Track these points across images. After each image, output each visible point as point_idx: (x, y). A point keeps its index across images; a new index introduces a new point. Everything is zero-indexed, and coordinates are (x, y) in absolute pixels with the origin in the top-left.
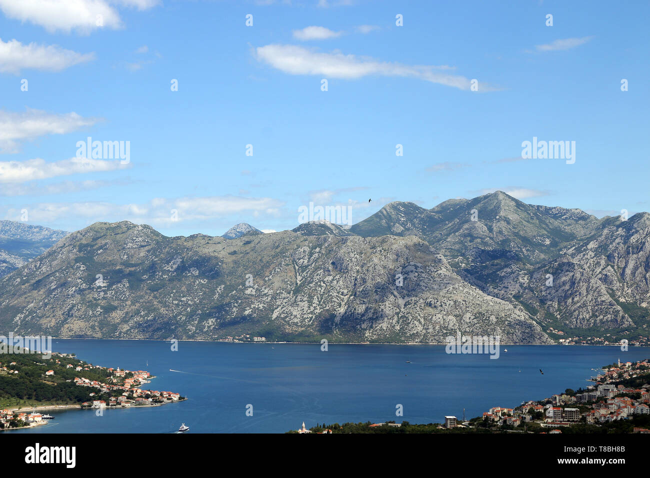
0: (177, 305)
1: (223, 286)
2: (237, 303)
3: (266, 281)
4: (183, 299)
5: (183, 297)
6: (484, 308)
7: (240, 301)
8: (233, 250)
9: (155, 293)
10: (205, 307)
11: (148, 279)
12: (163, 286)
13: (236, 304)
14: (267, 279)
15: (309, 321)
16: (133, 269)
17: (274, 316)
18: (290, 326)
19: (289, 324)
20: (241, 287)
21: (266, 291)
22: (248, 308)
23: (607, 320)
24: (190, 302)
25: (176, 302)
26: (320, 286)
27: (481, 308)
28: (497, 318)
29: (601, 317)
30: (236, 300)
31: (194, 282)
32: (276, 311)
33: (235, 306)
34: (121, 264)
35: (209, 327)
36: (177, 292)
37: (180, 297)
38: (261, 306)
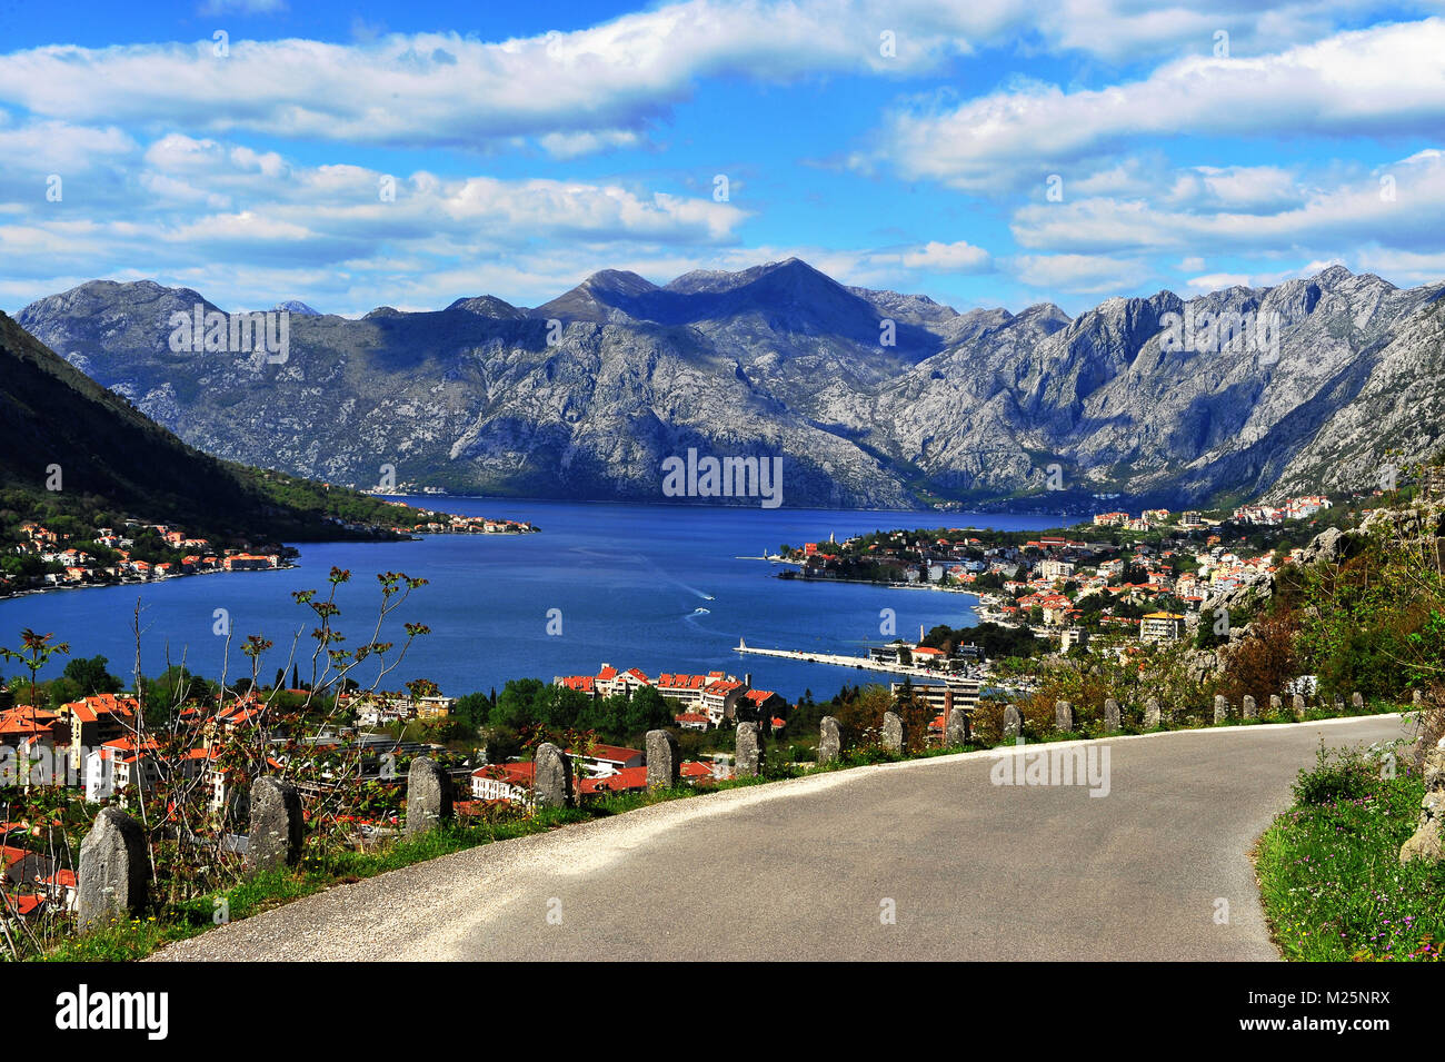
0: (275, 431)
1: (353, 401)
2: (385, 429)
3: (433, 395)
4: (281, 421)
5: (283, 417)
6: (811, 449)
7: (389, 427)
8: (362, 341)
9: (229, 409)
10: (325, 436)
11: (211, 385)
12: (242, 398)
13: (383, 432)
14: (434, 390)
15: (518, 463)
16: (180, 366)
17: (454, 454)
18: (484, 470)
19: (482, 467)
20: (387, 402)
21: (435, 410)
22: (406, 439)
23: (1007, 475)
24: (296, 426)
25: (272, 426)
26: (531, 405)
27: (807, 449)
28: (835, 466)
29: (997, 471)
30: (382, 424)
31: (299, 392)
32: (456, 444)
33: (380, 435)
34: (156, 356)
35: (338, 469)
36: (269, 408)
37: (277, 417)
38: (429, 436)
